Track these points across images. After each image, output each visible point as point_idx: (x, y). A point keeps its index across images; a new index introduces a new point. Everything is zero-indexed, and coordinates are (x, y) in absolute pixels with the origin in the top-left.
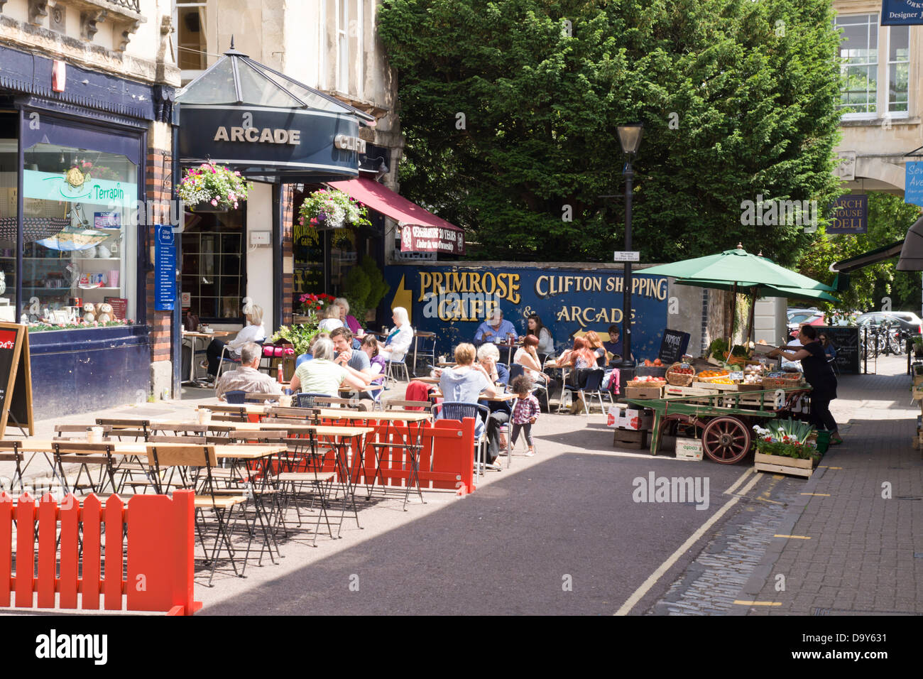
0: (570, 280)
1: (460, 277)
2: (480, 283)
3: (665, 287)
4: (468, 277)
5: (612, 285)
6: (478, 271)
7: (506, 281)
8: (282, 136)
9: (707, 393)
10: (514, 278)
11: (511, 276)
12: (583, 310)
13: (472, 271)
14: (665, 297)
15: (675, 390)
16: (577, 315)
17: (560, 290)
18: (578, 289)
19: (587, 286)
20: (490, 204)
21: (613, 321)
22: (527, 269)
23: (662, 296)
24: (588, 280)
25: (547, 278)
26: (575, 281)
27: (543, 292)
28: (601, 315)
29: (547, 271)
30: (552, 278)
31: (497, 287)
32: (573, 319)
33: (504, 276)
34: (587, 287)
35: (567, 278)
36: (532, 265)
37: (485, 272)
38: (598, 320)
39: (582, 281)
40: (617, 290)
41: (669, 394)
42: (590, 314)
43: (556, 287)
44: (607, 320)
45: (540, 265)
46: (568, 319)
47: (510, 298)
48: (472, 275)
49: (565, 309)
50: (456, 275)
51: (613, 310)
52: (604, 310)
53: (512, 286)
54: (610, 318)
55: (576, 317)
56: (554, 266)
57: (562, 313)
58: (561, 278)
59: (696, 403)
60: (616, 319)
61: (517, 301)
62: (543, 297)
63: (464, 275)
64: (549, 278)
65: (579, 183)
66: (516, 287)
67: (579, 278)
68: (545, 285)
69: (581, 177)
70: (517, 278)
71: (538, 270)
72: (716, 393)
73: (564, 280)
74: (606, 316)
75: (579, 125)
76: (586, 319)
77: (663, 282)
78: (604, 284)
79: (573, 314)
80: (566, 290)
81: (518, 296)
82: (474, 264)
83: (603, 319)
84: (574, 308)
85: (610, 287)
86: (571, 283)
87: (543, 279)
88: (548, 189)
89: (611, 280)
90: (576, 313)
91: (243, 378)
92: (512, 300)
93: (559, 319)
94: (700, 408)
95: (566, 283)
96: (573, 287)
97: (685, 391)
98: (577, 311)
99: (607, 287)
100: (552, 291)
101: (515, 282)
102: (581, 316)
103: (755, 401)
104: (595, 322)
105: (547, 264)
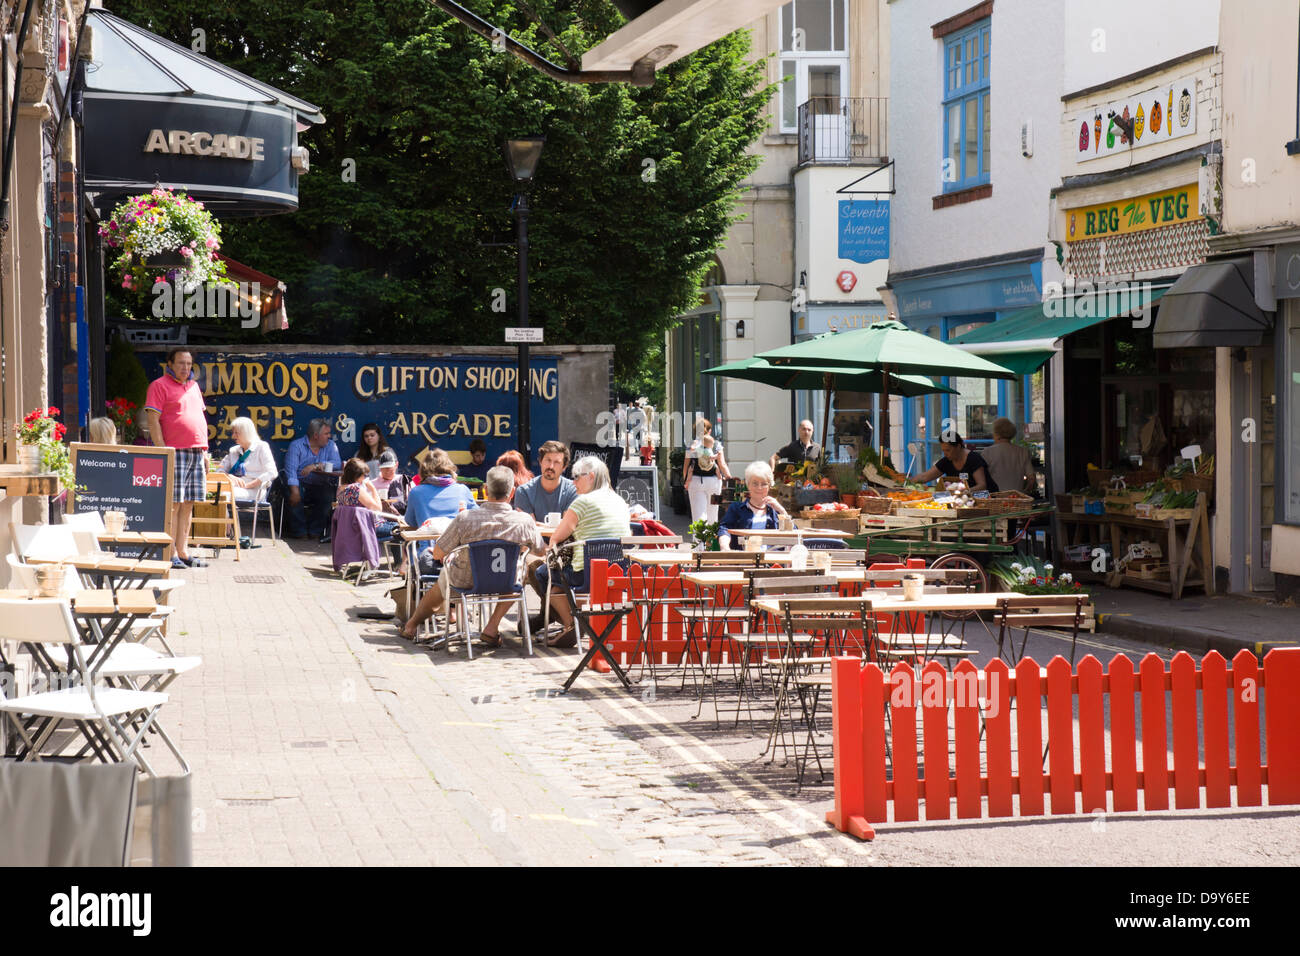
0: (408, 372)
1: (229, 369)
2: (263, 379)
3: (554, 380)
4: (243, 370)
5: (474, 378)
6: (260, 360)
7: (306, 376)
8: (242, 146)
9: (917, 524)
10: (319, 370)
11: (314, 368)
12: (429, 418)
13: (250, 360)
14: (554, 395)
15: (876, 521)
16: (421, 425)
17: (394, 388)
18: (422, 386)
19: (436, 381)
20: (276, 254)
21: (476, 432)
22: (339, 356)
23: (550, 394)
24: (437, 372)
25: (372, 369)
26: (417, 374)
27: (366, 390)
28: (457, 425)
29: (371, 359)
30: (381, 369)
31: (292, 384)
32: (415, 431)
33: (303, 367)
34: (436, 383)
35: (404, 369)
36: (348, 349)
37: (272, 362)
38: (454, 433)
39: (427, 374)
40: (482, 386)
41: (867, 527)
42: (442, 424)
43: (387, 384)
44: (467, 432)
45: (362, 351)
46: (407, 431)
47: (314, 401)
48: (249, 366)
49: (401, 416)
50: (222, 367)
51: (477, 417)
52: (462, 417)
53: (315, 383)
54: (472, 429)
55: (419, 428)
56: (383, 351)
57: (397, 423)
58: (394, 370)
59: (905, 537)
60: (481, 430)
61: (324, 406)
62: (368, 398)
63: (237, 366)
64: (376, 370)
65: (436, 224)
66: (324, 385)
67: (422, 370)
68: (370, 381)
69: (438, 215)
70: (325, 369)
71: (358, 357)
72: (929, 523)
73: (399, 372)
74: (465, 426)
75: (459, 136)
76: (435, 430)
77: (551, 373)
78: (462, 377)
79: (415, 424)
80: (404, 387)
81: (326, 399)
82: (253, 349)
83: (461, 431)
84: (415, 415)
85: (471, 382)
86: (411, 377)
87: (366, 373)
88: (387, 232)
89: (473, 372)
90: (419, 423)
91: (500, 520)
92: (316, 404)
93: (393, 432)
94: (913, 544)
95: (401, 377)
96: (413, 384)
97: (889, 521)
98: (420, 419)
99: (467, 382)
100: (381, 390)
101: (321, 377)
102: (427, 426)
103: (979, 531)
104: (449, 436)
105: (372, 349)
